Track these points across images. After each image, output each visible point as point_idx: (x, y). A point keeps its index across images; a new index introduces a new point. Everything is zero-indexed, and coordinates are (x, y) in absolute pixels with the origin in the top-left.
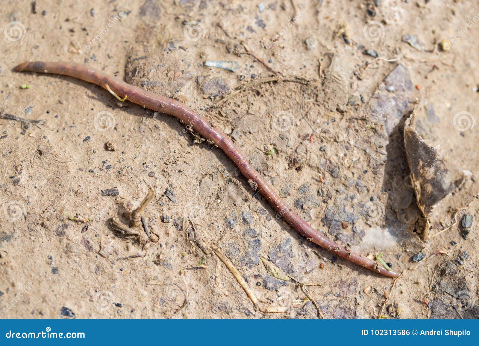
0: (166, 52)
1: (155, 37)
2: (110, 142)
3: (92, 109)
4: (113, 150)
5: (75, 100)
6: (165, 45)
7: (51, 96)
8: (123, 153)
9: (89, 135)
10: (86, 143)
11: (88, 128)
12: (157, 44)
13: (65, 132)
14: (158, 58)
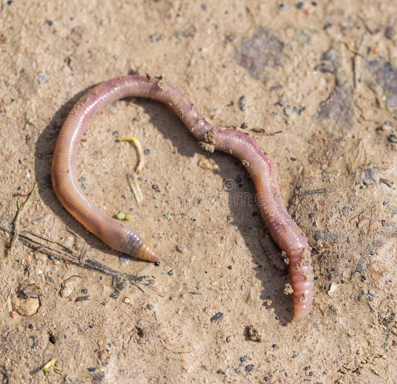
0: (359, 186)
1: (341, 158)
2: (255, 327)
3: (230, 268)
4: (258, 341)
5: (203, 248)
6: (358, 174)
7: (163, 237)
8: (274, 346)
9: (221, 310)
10: (215, 324)
11: (220, 298)
12: (344, 170)
13: (183, 301)
14: (344, 195)
